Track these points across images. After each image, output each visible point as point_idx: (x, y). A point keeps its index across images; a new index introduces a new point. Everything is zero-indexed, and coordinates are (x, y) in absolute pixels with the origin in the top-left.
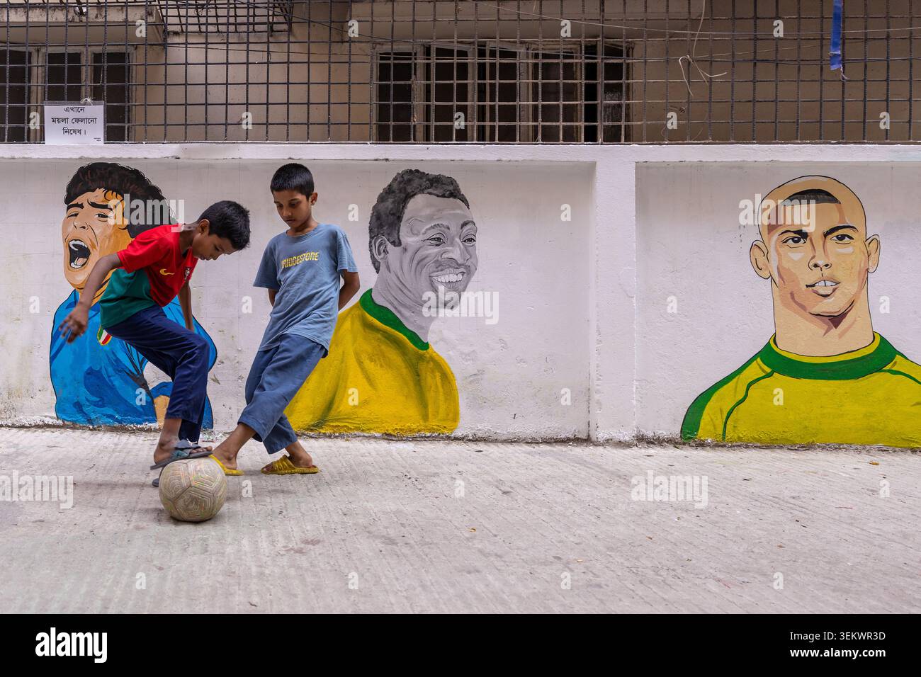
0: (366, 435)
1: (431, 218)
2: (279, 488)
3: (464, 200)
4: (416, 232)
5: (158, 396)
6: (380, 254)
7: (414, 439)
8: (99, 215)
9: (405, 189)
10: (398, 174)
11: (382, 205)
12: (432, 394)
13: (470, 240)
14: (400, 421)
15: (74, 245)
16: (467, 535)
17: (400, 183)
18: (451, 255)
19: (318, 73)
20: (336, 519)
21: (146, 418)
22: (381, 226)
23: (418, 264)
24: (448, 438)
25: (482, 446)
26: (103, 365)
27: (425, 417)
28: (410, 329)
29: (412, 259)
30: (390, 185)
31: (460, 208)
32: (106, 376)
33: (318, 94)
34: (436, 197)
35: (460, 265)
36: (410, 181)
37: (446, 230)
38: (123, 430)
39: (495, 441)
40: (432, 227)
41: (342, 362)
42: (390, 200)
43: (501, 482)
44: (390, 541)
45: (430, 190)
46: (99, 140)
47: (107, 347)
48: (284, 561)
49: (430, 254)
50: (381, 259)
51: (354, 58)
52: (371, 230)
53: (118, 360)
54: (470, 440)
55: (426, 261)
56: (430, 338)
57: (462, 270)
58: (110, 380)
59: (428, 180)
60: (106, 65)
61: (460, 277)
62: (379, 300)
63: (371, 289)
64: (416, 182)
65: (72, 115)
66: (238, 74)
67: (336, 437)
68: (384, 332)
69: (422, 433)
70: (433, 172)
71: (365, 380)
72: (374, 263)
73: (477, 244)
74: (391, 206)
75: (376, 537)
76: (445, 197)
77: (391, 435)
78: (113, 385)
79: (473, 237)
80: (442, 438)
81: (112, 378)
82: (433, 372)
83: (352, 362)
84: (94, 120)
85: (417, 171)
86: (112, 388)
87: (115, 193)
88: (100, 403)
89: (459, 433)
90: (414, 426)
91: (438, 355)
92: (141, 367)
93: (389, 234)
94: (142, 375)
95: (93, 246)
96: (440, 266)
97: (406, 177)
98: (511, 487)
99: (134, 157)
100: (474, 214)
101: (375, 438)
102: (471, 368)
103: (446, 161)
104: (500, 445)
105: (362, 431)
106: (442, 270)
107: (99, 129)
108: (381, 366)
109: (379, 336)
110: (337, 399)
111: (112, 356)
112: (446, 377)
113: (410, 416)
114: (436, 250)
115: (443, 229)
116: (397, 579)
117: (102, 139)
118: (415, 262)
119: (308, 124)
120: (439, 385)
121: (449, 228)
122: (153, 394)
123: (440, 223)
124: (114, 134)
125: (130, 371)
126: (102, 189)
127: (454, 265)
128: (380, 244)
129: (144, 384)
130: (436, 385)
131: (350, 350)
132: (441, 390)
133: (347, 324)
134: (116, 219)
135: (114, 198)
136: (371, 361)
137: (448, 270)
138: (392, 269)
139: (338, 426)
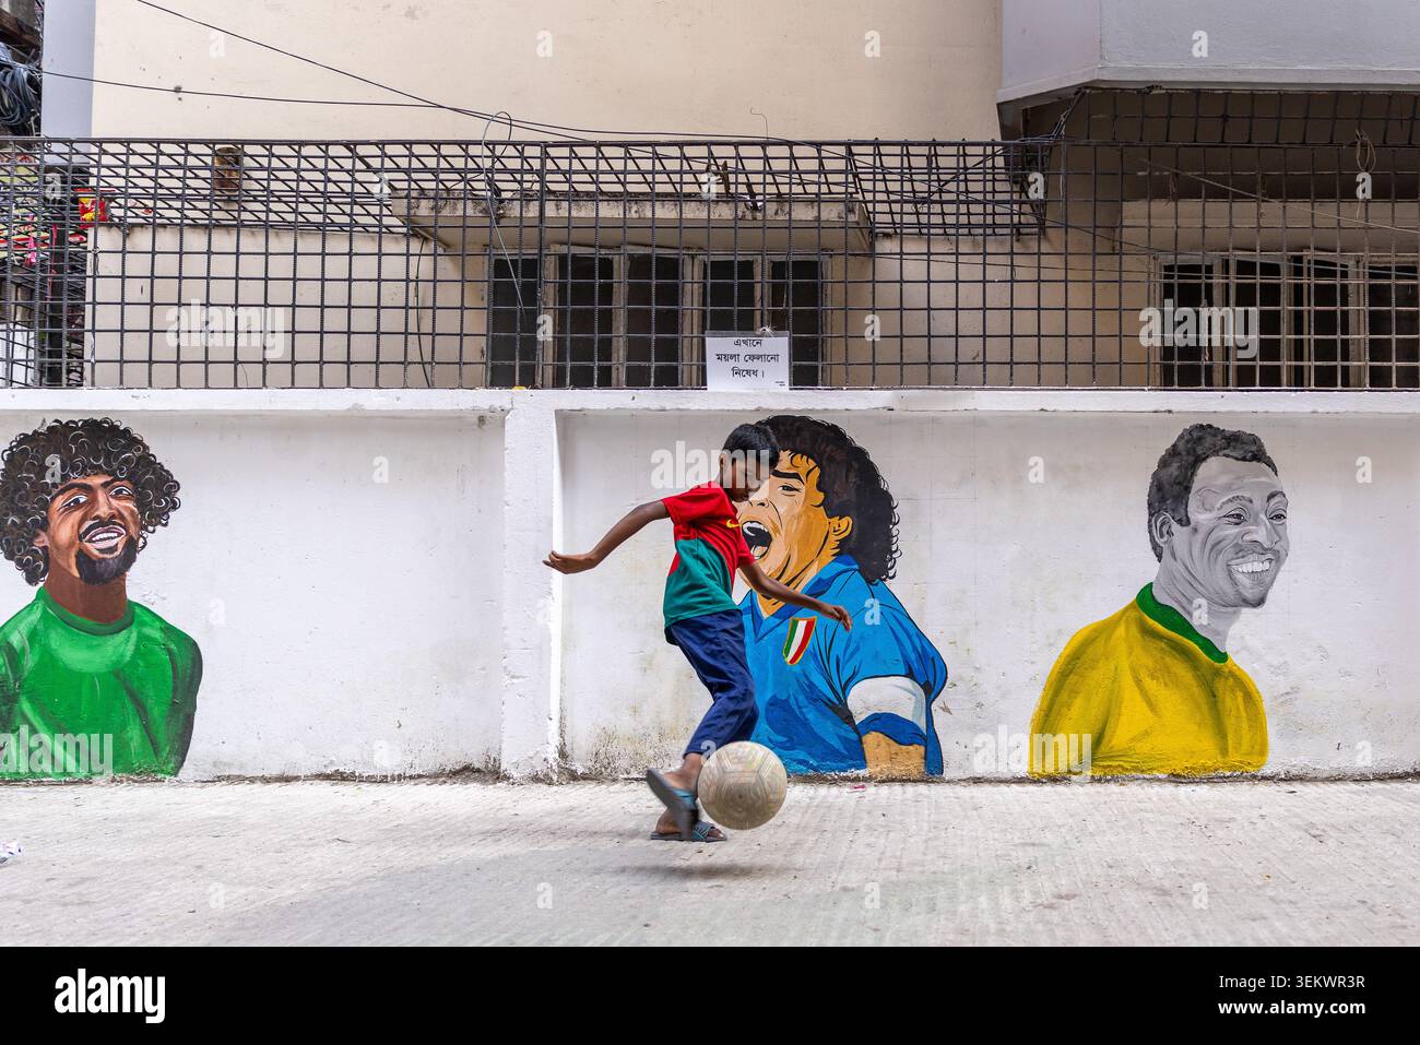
0: (1148, 777)
1: (1228, 488)
2: (1028, 841)
3: (1270, 464)
4: (1207, 507)
5: (867, 733)
6: (1162, 536)
7: (1210, 780)
8: (783, 487)
9: (1194, 450)
10: (1185, 430)
11: (1164, 471)
12: (1233, 720)
13: (1279, 517)
14: (1191, 757)
15: (749, 528)
16: (1259, 883)
17: (1188, 442)
18: (1254, 537)
19: (1079, 296)
20: (1098, 870)
21: (851, 762)
22: (1163, 500)
23: (1211, 550)
24: (1254, 777)
25: (1297, 786)
26: (791, 693)
27: (1224, 751)
28: (1203, 635)
29: (1204, 543)
30: (1174, 446)
31: (1267, 475)
32: (795, 707)
33: (1080, 322)
34: (1235, 461)
35: (1266, 550)
36: (1200, 439)
37: (1248, 504)
38: (822, 780)
39: (1314, 780)
40: (1230, 500)
41: (1114, 681)
42: (1175, 465)
43: (1312, 825)
44: (1163, 892)
45: (1226, 452)
46: (782, 384)
47: (796, 668)
48: (1030, 917)
49: (1227, 536)
50: (1165, 543)
51: (1125, 276)
52: (1150, 505)
53: (812, 685)
54: (1282, 780)
55: (1223, 544)
56: (1229, 647)
57: (1269, 556)
58: (802, 713)
59: (1224, 438)
60: (791, 281)
61: (1267, 565)
62: (1162, 598)
63: (1151, 584)
64: (1209, 441)
65: (744, 350)
66: (971, 295)
67: (1108, 781)
68: (1169, 640)
69: (1221, 772)
70: (1230, 427)
71: (1144, 704)
72: (1154, 549)
73: (1288, 521)
74: (1176, 473)
75: (1147, 889)
76: (1246, 460)
77: (1179, 776)
78: (807, 719)
79: (1283, 513)
80: (1246, 778)
81: (804, 710)
82: (1233, 691)
83: (1127, 680)
84: (775, 357)
85: (1210, 426)
86: (805, 723)
87: (805, 457)
88: (788, 745)
89: (1267, 771)
90: (1210, 763)
91: (1239, 668)
92: (844, 694)
93: (1173, 510)
94: (846, 704)
95: (776, 530)
96: (1241, 551)
97: (1195, 434)
98: (1324, 831)
99: (830, 407)
100: (1283, 482)
101: (1159, 780)
102: (1283, 686)
103: (1247, 412)
104: (1320, 784)
105: (1142, 771)
106: (1243, 557)
107: (782, 369)
108: (1166, 685)
109: (1163, 645)
110: (1108, 732)
111: (802, 679)
112: (1250, 697)
113: (1204, 750)
114: (1235, 530)
115: (1243, 502)
116: (1167, 930)
117: (787, 383)
118: (1208, 546)
119: (1066, 363)
120: (1242, 708)
121: (1251, 502)
122: (860, 730)
123: (1240, 494)
124: (803, 376)
125: (830, 700)
126: (788, 452)
127: (1259, 549)
128: (1163, 524)
129: (848, 717)
130: (1238, 708)
131: (1125, 665)
132: (1244, 714)
133: (1121, 631)
134: (807, 493)
135: (804, 464)
136: (1153, 677)
137: (1251, 557)
138: (1178, 554)
139: (1110, 766)
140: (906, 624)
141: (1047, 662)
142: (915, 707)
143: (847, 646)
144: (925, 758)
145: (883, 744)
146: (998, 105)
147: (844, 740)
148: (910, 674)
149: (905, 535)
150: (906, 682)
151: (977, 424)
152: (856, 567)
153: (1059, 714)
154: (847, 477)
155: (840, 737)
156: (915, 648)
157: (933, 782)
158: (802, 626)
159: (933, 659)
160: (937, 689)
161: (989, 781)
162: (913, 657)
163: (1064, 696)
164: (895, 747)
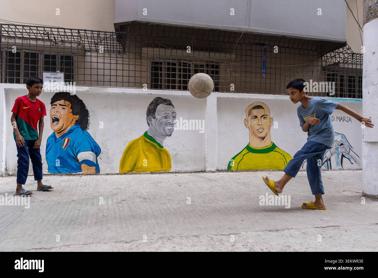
1: (164, 111)
3: (173, 106)
4: (160, 115)
6: (149, 121)
7: (159, 173)
8: (62, 108)
9: (157, 103)
10: (155, 98)
11: (150, 107)
12: (164, 160)
13: (174, 117)
14: (155, 168)
15: (54, 117)
17: (155, 101)
18: (169, 121)
19: (132, 68)
20: (132, 194)
21: (78, 171)
22: (150, 113)
24: (168, 172)
25: (177, 174)
26: (64, 155)
27: (162, 167)
28: (158, 142)
30: (152, 101)
31: (172, 108)
32: (65, 158)
33: (132, 74)
35: (172, 124)
36: (158, 100)
37: (168, 114)
38: (71, 175)
39: (181, 173)
40: (164, 113)
41: (139, 152)
42: (153, 106)
43: (179, 183)
45: (164, 103)
47: (65, 149)
49: (164, 121)
51: (142, 64)
52: (147, 114)
53: (69, 153)
54: (174, 173)
55: (163, 123)
56: (164, 145)
58: (66, 160)
59: (163, 100)
60: (64, 61)
61: (172, 128)
62: (149, 134)
63: (147, 131)
64: (160, 101)
65: (53, 76)
66: (107, 66)
68: (151, 143)
69: (161, 172)
70: (165, 98)
71: (145, 157)
72: (148, 124)
73: (176, 118)
74: (153, 107)
76: (168, 105)
77: (152, 172)
78: (68, 161)
80: (167, 173)
81: (67, 159)
82: (164, 154)
83: (142, 152)
84: (60, 78)
85: (160, 97)
86: (67, 162)
87: (68, 101)
88: (63, 167)
89: (171, 171)
90: (159, 170)
91: (165, 149)
92: (77, 155)
93: (152, 115)
94: (77, 158)
95: (60, 118)
96: (166, 124)
97: (157, 99)
98: (181, 184)
100: (176, 110)
101: (148, 173)
102: (175, 153)
103: (168, 95)
104: (182, 174)
105: (145, 172)
106: (167, 126)
107: (62, 81)
108: (150, 153)
109: (149, 144)
110: (137, 163)
111: (67, 152)
112: (168, 155)
113: (158, 167)
114: (165, 120)
118: (160, 123)
119: (129, 82)
120: (166, 157)
121: (169, 114)
122: (81, 163)
123: (166, 112)
125: (73, 157)
126: (63, 100)
127: (170, 124)
128: (150, 118)
129: (78, 160)
130: (165, 158)
131: (141, 149)
132: (166, 159)
133: (140, 141)
134: (68, 109)
135: (67, 103)
136: (147, 151)
137: (169, 126)
138: (153, 125)
139: (137, 171)
140: (92, 140)
141: (124, 148)
142: (94, 158)
143: (77, 145)
144: (96, 169)
145: (86, 166)
146: (114, 24)
147: (77, 166)
148: (92, 151)
149: (91, 119)
150: (91, 152)
151: (109, 95)
152: (80, 126)
153: (126, 159)
154: (78, 106)
155: (75, 165)
156: (93, 145)
157: (97, 175)
158: (66, 140)
159: (98, 147)
160: (98, 154)
161: (110, 174)
162: (93, 147)
163: (127, 156)
164: (89, 167)
